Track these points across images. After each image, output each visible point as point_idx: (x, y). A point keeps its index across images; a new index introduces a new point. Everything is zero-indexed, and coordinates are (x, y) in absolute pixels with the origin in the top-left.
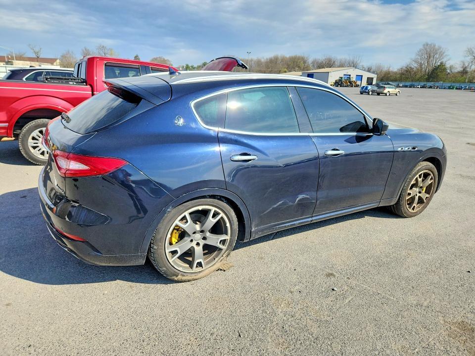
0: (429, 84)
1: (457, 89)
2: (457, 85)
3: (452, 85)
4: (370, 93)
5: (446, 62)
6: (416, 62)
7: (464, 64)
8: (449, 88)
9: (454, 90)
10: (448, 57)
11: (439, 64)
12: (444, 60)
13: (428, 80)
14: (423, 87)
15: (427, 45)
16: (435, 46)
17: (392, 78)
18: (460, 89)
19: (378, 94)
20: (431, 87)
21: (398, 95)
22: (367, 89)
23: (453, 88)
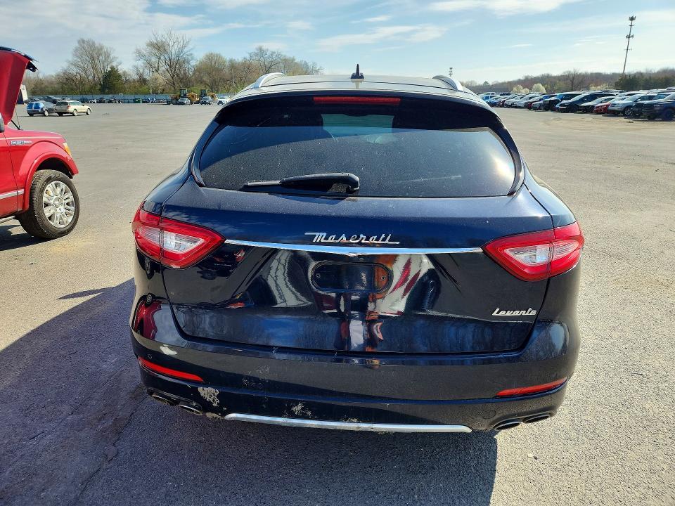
0: (107, 97)
1: (143, 102)
2: (141, 97)
3: (137, 97)
4: (46, 113)
5: (117, 66)
6: (75, 65)
7: (138, 70)
8: (135, 102)
9: (141, 104)
10: (118, 60)
11: (109, 69)
12: (114, 64)
13: (102, 91)
14: (100, 101)
15: (83, 41)
16: (94, 43)
17: (50, 89)
18: (146, 102)
19: (61, 114)
20: (110, 102)
21: (89, 113)
22: (39, 108)
23: (139, 102)
